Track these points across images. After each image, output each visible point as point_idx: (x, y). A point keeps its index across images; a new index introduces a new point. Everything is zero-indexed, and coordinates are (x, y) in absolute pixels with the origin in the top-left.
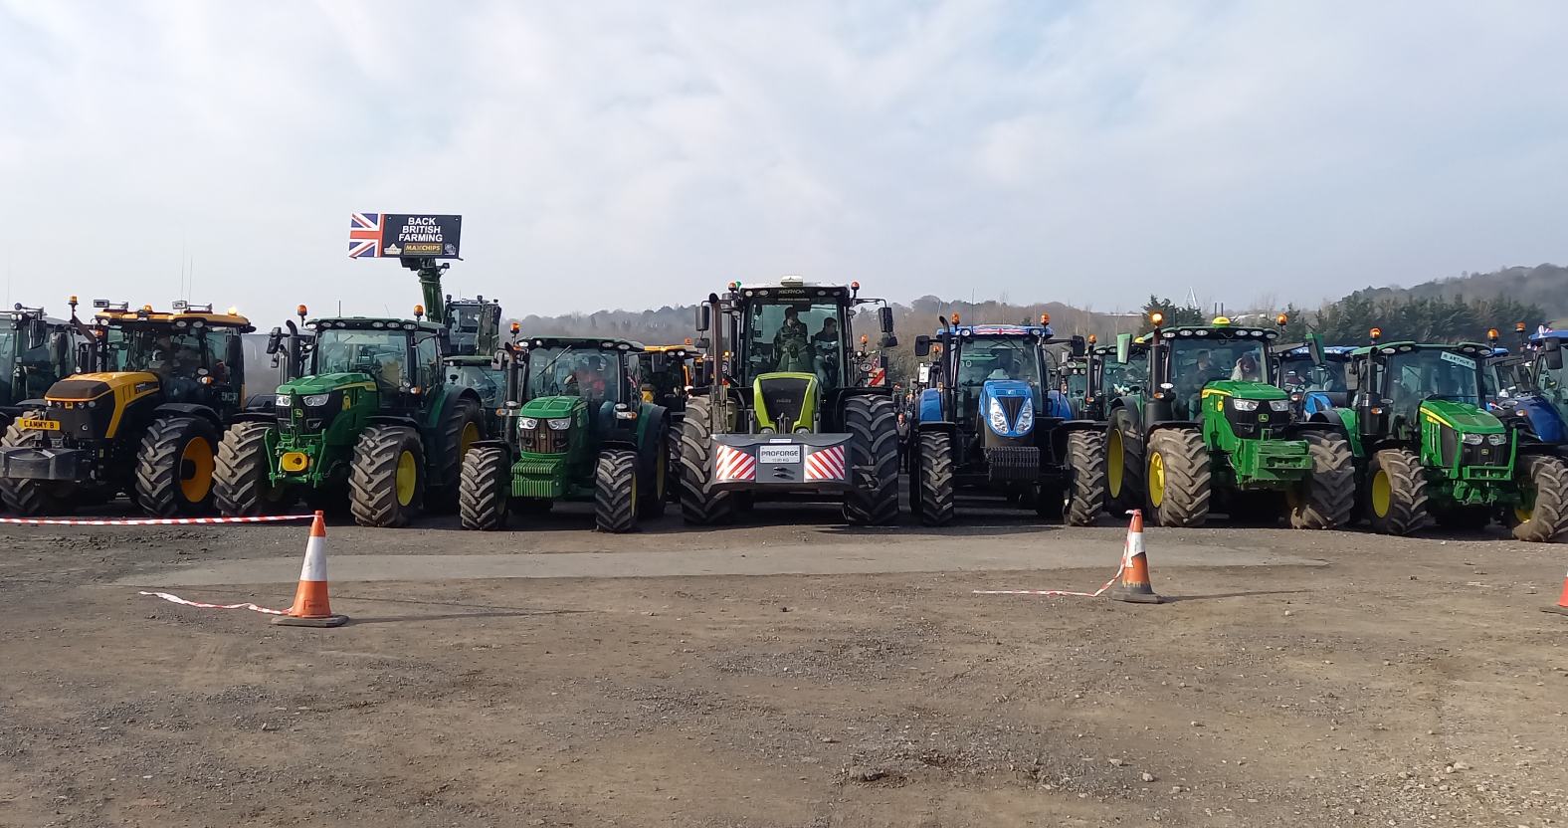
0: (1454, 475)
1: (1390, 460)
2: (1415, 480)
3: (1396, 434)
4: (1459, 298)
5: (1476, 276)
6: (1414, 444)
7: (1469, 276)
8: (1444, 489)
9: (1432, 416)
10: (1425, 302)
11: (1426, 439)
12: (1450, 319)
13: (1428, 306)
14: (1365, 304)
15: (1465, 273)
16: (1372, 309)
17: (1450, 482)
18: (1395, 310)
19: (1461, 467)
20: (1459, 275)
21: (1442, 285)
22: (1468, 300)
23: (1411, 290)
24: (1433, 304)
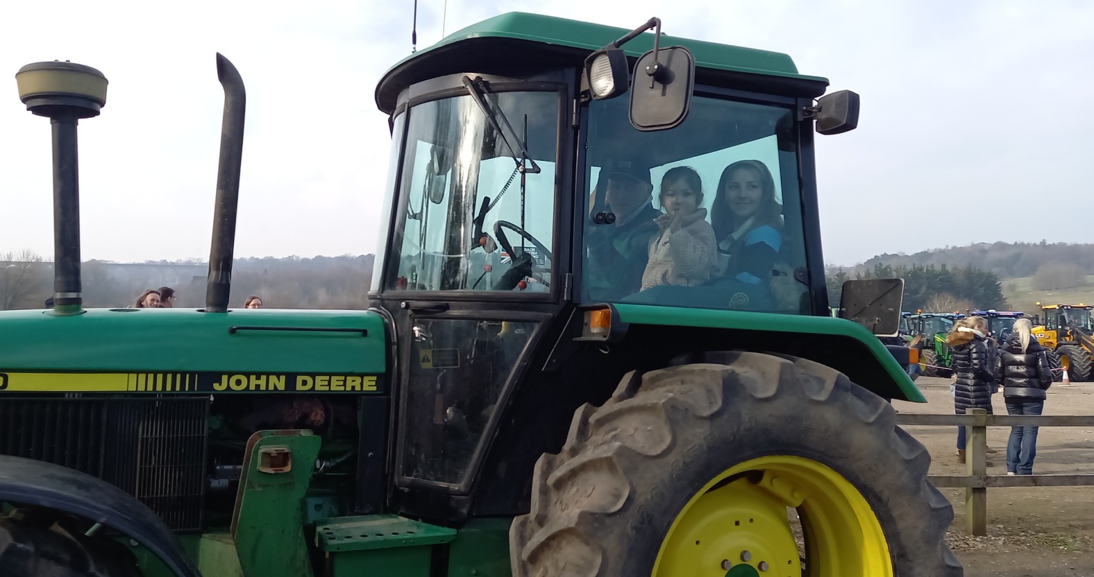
0: (946, 358)
1: (927, 353)
2: (934, 359)
3: (927, 345)
4: (944, 266)
5: (954, 248)
6: (933, 348)
7: (950, 248)
8: (943, 363)
9: (938, 339)
10: (923, 268)
11: (937, 346)
12: (938, 280)
13: (925, 271)
14: (885, 269)
15: (947, 246)
16: (891, 272)
17: (945, 360)
18: (905, 273)
19: (948, 355)
20: (943, 247)
21: (932, 253)
22: (949, 268)
23: (912, 256)
24: (927, 270)
